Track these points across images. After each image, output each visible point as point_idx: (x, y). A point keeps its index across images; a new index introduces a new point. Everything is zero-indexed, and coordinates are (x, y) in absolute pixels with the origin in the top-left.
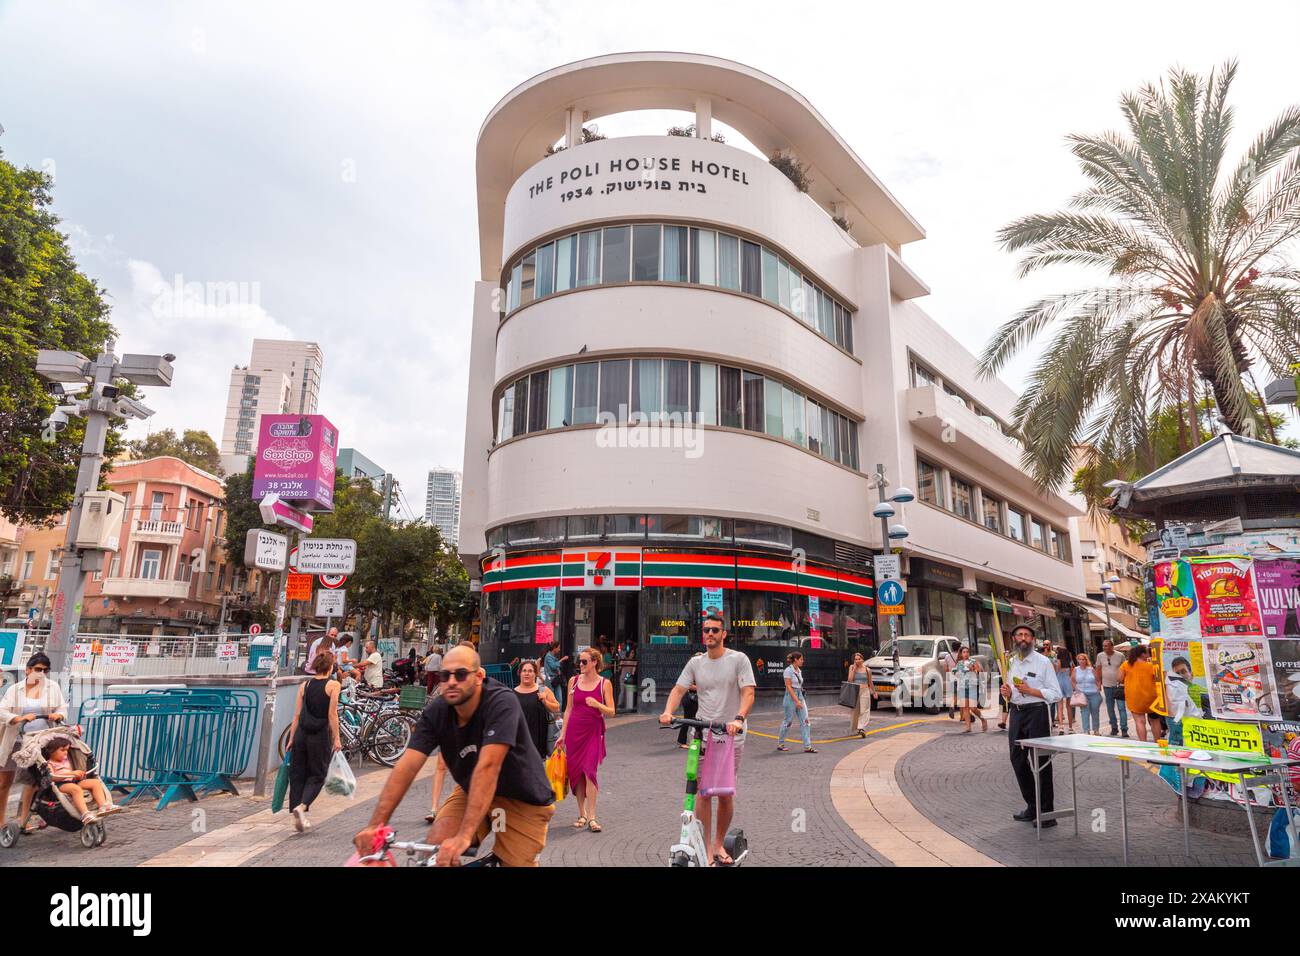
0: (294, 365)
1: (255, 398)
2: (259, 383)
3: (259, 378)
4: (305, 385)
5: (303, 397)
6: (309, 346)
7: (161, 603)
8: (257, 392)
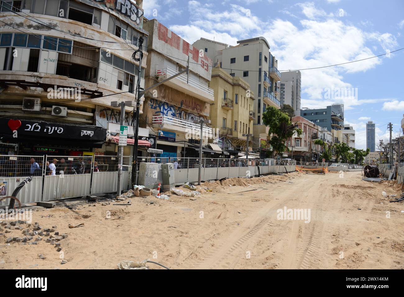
0: (293, 78)
1: (284, 90)
2: (284, 86)
3: (284, 84)
4: (297, 84)
5: (297, 87)
6: (297, 72)
7: (302, 152)
8: (284, 88)
